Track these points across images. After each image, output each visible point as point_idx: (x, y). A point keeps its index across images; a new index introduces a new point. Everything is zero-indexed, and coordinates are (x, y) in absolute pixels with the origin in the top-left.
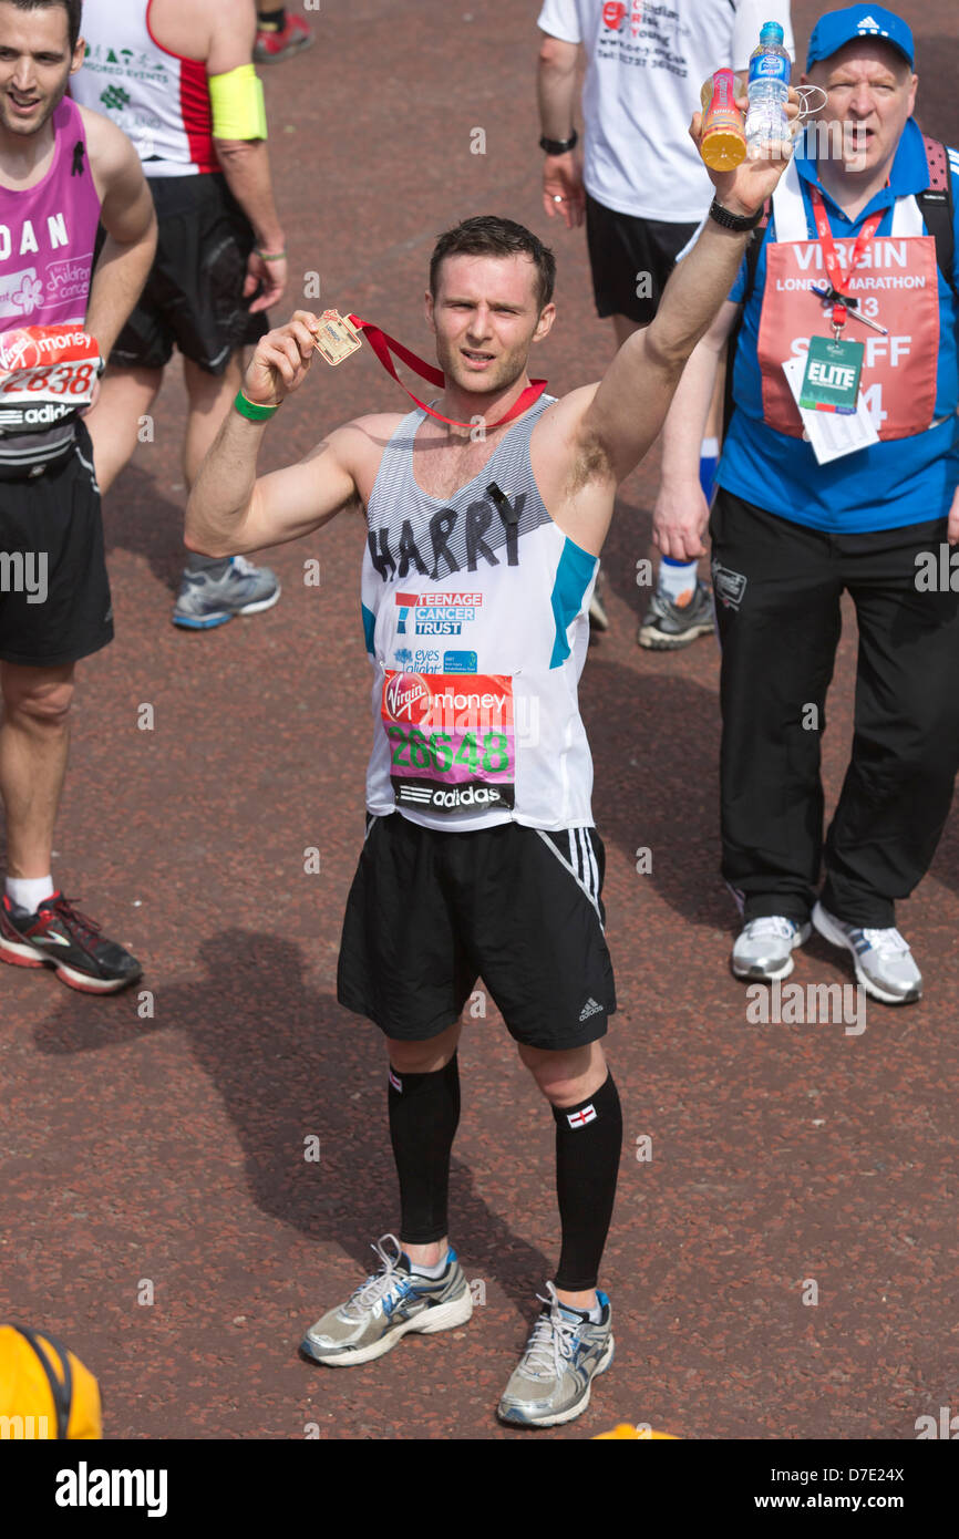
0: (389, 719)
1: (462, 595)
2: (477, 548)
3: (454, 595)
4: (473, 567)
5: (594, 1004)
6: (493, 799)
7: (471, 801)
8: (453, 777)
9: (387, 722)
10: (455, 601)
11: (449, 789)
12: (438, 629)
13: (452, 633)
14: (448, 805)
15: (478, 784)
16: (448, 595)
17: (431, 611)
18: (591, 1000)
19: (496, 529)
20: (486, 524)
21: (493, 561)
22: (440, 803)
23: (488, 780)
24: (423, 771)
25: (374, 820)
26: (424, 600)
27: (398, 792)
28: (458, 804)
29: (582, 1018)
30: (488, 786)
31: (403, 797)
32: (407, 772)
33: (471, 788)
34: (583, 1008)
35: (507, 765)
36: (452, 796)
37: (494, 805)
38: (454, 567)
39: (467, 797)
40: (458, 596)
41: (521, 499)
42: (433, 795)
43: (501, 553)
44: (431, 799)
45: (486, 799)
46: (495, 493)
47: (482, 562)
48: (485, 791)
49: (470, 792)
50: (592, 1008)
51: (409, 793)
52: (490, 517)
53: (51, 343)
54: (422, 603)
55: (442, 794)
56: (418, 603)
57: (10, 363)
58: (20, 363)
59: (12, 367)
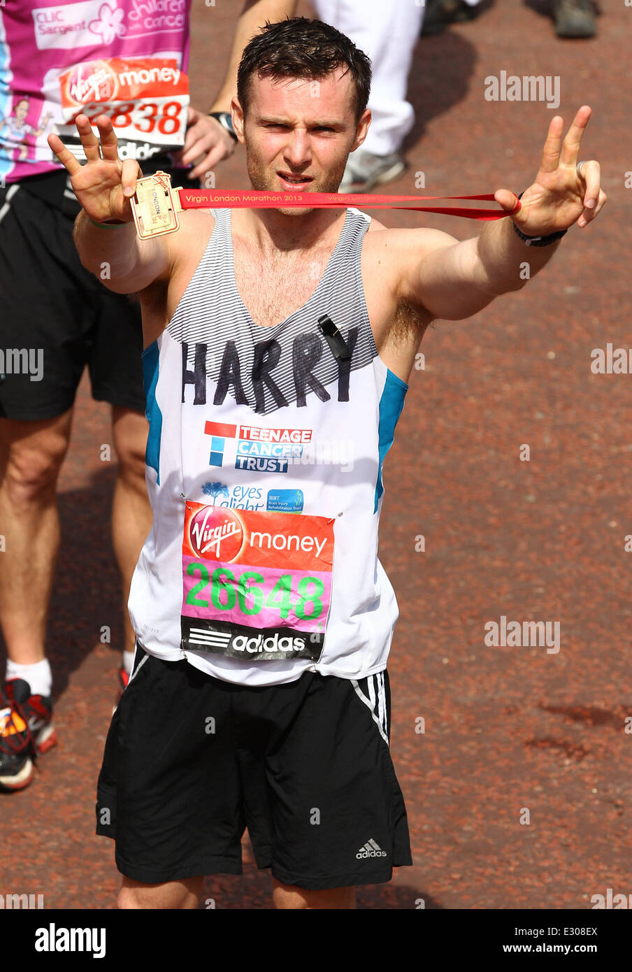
1: (290, 431)
2: (305, 383)
3: (282, 431)
4: (302, 402)
6: (297, 649)
7: (273, 649)
9: (189, 557)
10: (283, 438)
12: (262, 465)
13: (277, 470)
14: (251, 651)
15: (285, 631)
16: (276, 431)
17: (255, 445)
19: (327, 364)
20: (315, 357)
21: (325, 397)
22: (242, 649)
23: (296, 628)
24: (226, 613)
26: (249, 432)
27: (185, 633)
28: (260, 650)
30: (295, 634)
31: (191, 641)
32: (205, 613)
33: (277, 635)
35: (321, 613)
36: (257, 641)
37: (295, 656)
38: (281, 402)
39: (270, 644)
40: (286, 433)
41: (354, 333)
42: (232, 640)
43: (333, 389)
44: (230, 644)
45: (290, 648)
46: (328, 327)
47: (312, 398)
48: (290, 640)
49: (275, 640)
51: (199, 636)
52: (320, 351)
53: (132, 77)
54: (245, 436)
55: (244, 639)
56: (241, 436)
57: (83, 96)
58: (93, 95)
59: (85, 99)
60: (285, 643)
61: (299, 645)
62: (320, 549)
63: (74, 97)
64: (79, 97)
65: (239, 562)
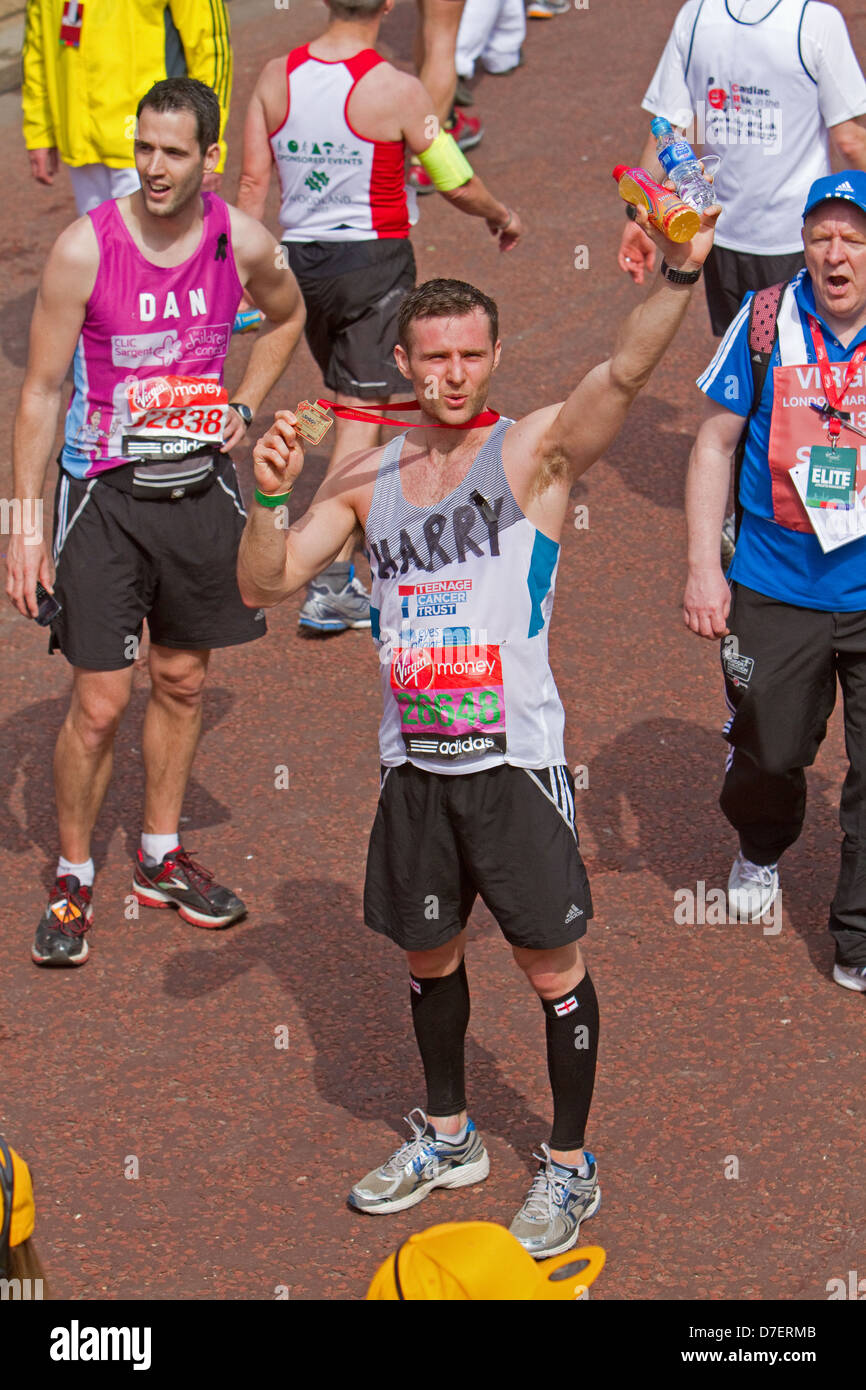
0: (398, 687)
1: (455, 582)
2: (465, 544)
3: (448, 583)
4: (462, 559)
5: (576, 909)
6: (488, 746)
7: (471, 749)
8: (455, 729)
9: (397, 690)
10: (449, 588)
11: (452, 740)
12: (436, 611)
13: (448, 613)
14: (453, 753)
15: (476, 734)
16: (443, 583)
17: (430, 597)
18: (573, 906)
19: (479, 529)
20: (470, 523)
21: (479, 553)
22: (446, 752)
23: (484, 731)
24: (429, 725)
25: (388, 771)
26: (424, 589)
27: (408, 745)
28: (460, 751)
29: (567, 921)
30: (484, 736)
31: (413, 750)
32: (416, 729)
33: (470, 738)
34: (567, 912)
35: (500, 718)
36: (456, 745)
37: (489, 751)
38: (446, 560)
39: (467, 746)
40: (451, 583)
41: (499, 503)
42: (439, 746)
43: (485, 546)
44: (438, 749)
45: (483, 746)
46: (478, 500)
47: (469, 555)
48: (482, 740)
49: (470, 742)
50: (574, 912)
51: (418, 746)
52: (474, 518)
53: (185, 390)
54: (421, 591)
55: (447, 744)
56: (418, 592)
57: (147, 403)
58: (155, 403)
59: (148, 406)
60: (479, 744)
61: (490, 743)
62: (491, 669)
63: (140, 405)
64: (144, 405)
65: (432, 688)
